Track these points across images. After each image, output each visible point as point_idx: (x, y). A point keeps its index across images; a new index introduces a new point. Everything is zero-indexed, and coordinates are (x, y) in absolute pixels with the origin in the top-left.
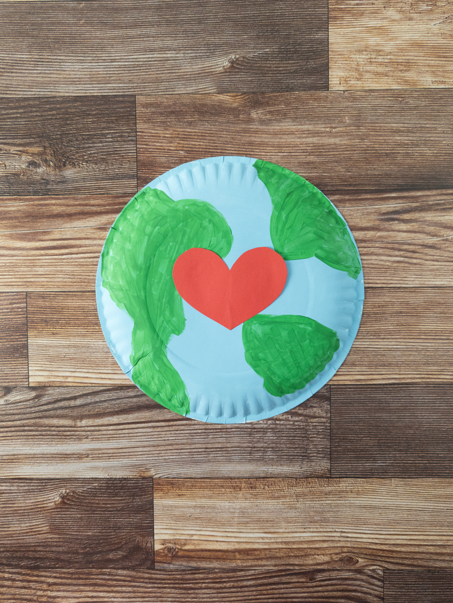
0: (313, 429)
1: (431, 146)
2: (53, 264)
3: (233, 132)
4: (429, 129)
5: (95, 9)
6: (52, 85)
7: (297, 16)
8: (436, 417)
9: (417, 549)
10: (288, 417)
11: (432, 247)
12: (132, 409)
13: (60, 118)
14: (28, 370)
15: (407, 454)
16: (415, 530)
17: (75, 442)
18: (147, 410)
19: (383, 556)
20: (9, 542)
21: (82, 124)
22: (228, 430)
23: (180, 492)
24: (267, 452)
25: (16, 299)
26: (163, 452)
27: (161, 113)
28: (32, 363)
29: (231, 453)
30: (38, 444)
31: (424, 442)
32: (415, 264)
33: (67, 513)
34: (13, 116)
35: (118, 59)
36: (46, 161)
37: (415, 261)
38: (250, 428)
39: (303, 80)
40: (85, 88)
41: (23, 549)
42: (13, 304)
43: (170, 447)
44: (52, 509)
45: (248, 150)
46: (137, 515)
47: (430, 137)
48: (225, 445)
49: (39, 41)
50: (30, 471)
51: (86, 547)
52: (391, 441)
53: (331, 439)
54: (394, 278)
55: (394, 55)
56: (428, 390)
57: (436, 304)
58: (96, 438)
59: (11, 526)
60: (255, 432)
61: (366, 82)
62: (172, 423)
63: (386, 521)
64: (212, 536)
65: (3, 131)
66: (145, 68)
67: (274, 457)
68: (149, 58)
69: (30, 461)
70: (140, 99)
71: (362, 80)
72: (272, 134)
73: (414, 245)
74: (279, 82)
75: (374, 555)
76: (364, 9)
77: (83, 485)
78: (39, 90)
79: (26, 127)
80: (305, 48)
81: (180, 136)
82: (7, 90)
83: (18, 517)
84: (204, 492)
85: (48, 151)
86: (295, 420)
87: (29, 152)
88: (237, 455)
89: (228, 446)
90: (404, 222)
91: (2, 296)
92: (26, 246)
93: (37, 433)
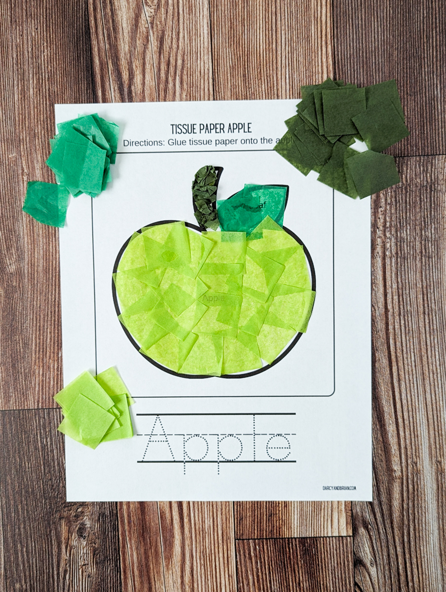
1: (38, 51)
2: (200, 507)
3: (34, 293)
4: (19, 54)
8: (376, 23)
10: (381, 211)
11: (161, 41)
13: (26, 499)
14: (332, 537)
15: (424, 57)
17: (422, 478)
21: (32, 474)
22: (400, 286)
24: (426, 237)
25: (244, 552)
26: (431, 368)
27: (16, 380)
28: (322, 532)
29: (430, 281)
30: (425, 525)
31: (408, 36)
32: (183, 61)
34: (25, 556)
36: (77, 516)
37: (180, 62)
38: (397, 259)
42: (251, 556)
43: (425, 359)
45: (54, 275)
47: (28, 52)
52: (408, 78)
53: (408, 156)
54: (202, 87)
56: (341, 35)
57: (232, 32)
58: (416, 452)
60: (401, 253)
62: (393, 357)
65: (43, 567)
67: (433, 227)
72: (34, 246)
73: (159, 64)
79: (38, 541)
81: (41, 356)
85: (65, 514)
86: (384, 203)
87: (67, 537)
88: (431, 274)
89: (421, 286)
90: (133, 78)
91: (241, 569)
92: (179, 540)
93: (411, 526)
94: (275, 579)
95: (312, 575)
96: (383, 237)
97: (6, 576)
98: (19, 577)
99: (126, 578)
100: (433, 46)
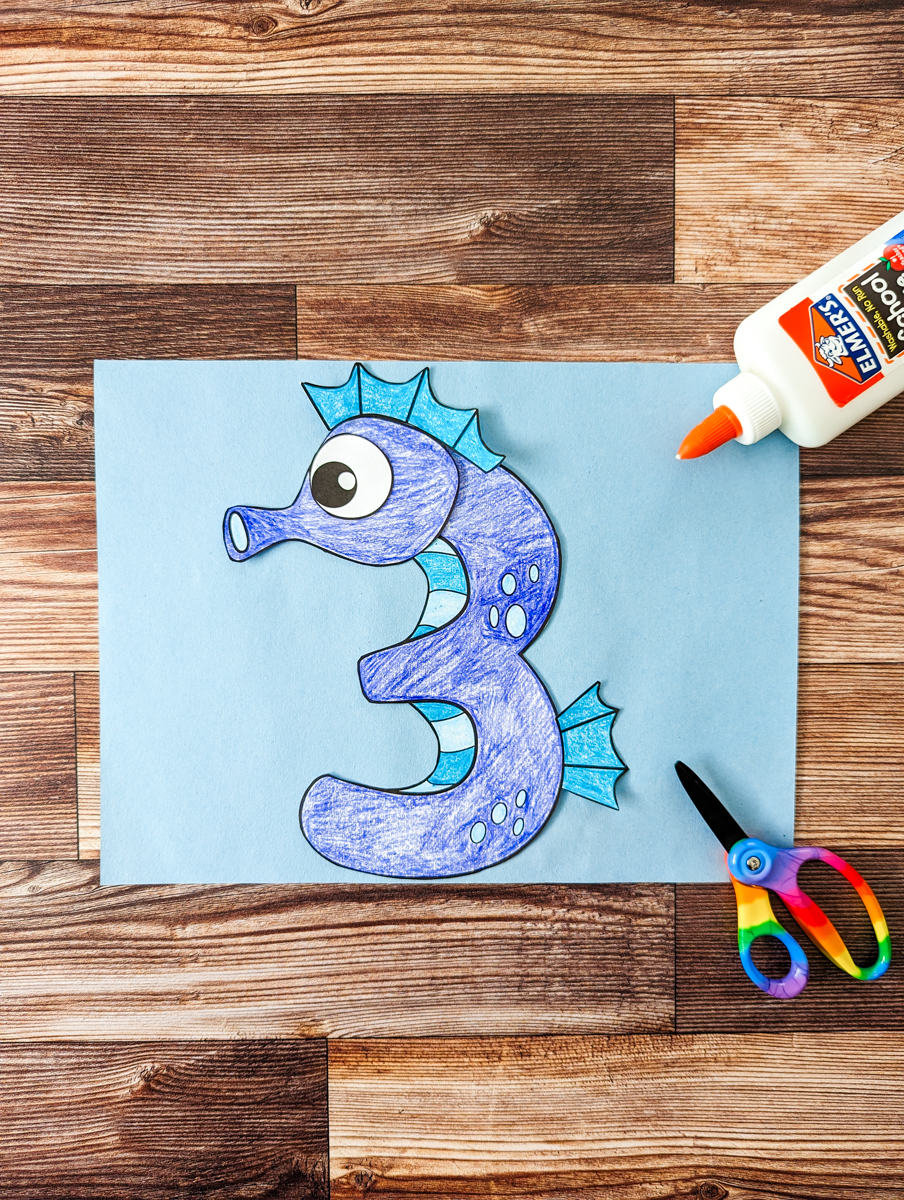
0: (641, 938)
5: (216, 114)
6: (129, 262)
7: (614, 137)
9: (840, 1169)
10: (593, 916)
11: (871, 586)
12: (286, 901)
13: (145, 328)
14: (78, 827)
15: (823, 985)
16: (837, 1131)
17: (172, 970)
18: (317, 904)
19: (776, 1183)
20: (38, 1168)
21: (188, 339)
22: (477, 943)
23: (380, 1065)
24: (551, 984)
25: (53, 686)
26: (348, 986)
27: (347, 321)
28: (86, 812)
29: (482, 988)
30: (96, 974)
32: (839, 619)
33: (156, 1109)
34: (49, 321)
35: (262, 213)
37: (837, 613)
38: (518, 939)
39: (625, 262)
40: (196, 270)
41: (66, 1182)
42: (47, 696)
43: (362, 977)
44: (125, 1102)
46: (296, 1112)
48: (470, 971)
49: (102, 173)
50: (81, 1027)
51: (193, 1176)
53: (676, 958)
55: (800, 218)
57: (877, 696)
58: (213, 961)
59: (43, 1135)
60: (528, 945)
61: (746, 269)
62: (365, 929)
63: (781, 1115)
64: (445, 1149)
65: (30, 351)
66: (315, 231)
67: (567, 994)
68: (323, 212)
69: (80, 1008)
70: (305, 293)
71: (738, 263)
73: (837, 582)
74: (580, 265)
75: (756, 1181)
76: (742, 127)
77: (188, 1053)
78: (101, 271)
79: (73, 343)
80: (629, 199)
82: (38, 270)
83: (56, 1119)
84: (429, 1065)
86: (607, 920)
87: (81, 393)
88: (494, 990)
89: (475, 974)
90: (818, 539)
91: (26, 680)
92: (75, 580)
93: (95, 951)
94: (9, 733)
95: (16, 793)
96: (554, 918)
97: (16, 287)
98: (14, 310)
99: (11, 488)
100: (837, 998)
